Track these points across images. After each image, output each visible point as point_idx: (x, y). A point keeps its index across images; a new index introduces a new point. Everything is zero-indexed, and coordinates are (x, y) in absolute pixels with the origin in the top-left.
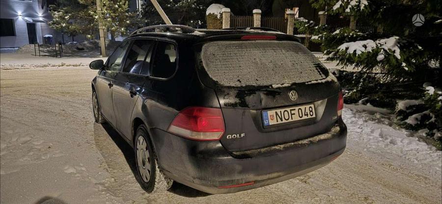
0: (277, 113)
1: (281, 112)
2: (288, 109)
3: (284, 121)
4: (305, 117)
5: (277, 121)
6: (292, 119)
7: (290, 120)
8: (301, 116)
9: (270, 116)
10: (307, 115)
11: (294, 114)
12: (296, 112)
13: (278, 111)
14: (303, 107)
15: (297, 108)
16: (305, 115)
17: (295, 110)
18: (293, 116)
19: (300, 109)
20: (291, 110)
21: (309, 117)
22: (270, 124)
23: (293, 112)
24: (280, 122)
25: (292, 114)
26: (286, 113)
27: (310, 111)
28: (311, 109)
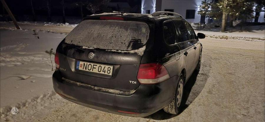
0: (84, 64)
1: (87, 64)
2: (92, 64)
3: (87, 70)
4: (102, 73)
5: (83, 69)
6: (93, 70)
7: (91, 71)
8: (100, 70)
9: (81, 64)
10: (105, 72)
11: (95, 68)
12: (97, 67)
13: (86, 63)
14: (103, 66)
15: (98, 65)
16: (103, 71)
17: (97, 65)
18: (94, 69)
19: (100, 66)
20: (94, 65)
21: (106, 73)
22: (79, 69)
23: (95, 67)
24: (84, 70)
25: (93, 68)
26: (90, 66)
27: (108, 70)
28: (109, 69)
